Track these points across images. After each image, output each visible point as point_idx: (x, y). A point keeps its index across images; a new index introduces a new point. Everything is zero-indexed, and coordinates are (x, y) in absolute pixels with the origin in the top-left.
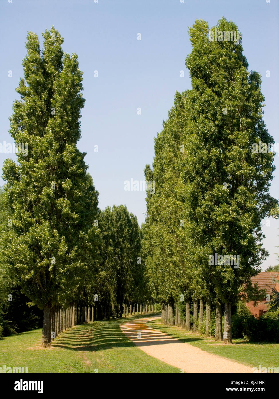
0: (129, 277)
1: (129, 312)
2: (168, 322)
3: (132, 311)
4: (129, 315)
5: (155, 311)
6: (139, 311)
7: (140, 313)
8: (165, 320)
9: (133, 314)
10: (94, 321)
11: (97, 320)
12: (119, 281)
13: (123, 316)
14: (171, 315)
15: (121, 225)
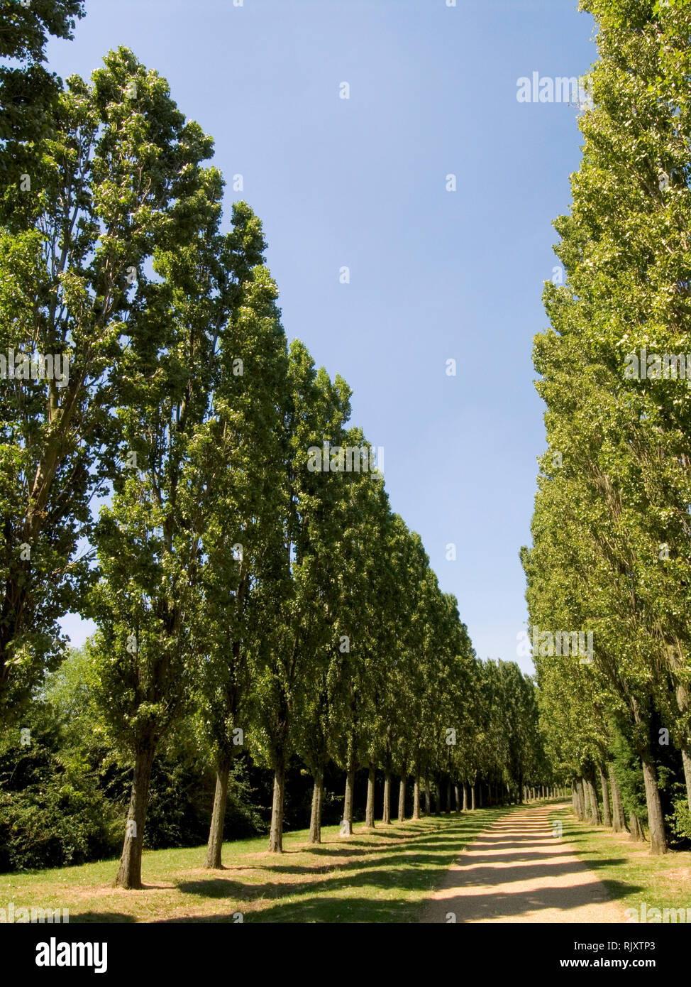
0: (527, 749)
1: (532, 797)
2: (586, 816)
3: (536, 797)
4: (532, 802)
5: (566, 797)
6: (546, 796)
7: (547, 798)
8: (580, 812)
9: (538, 799)
10: (475, 809)
11: (481, 808)
12: (512, 752)
13: (524, 802)
14: (592, 800)
15: (511, 682)
